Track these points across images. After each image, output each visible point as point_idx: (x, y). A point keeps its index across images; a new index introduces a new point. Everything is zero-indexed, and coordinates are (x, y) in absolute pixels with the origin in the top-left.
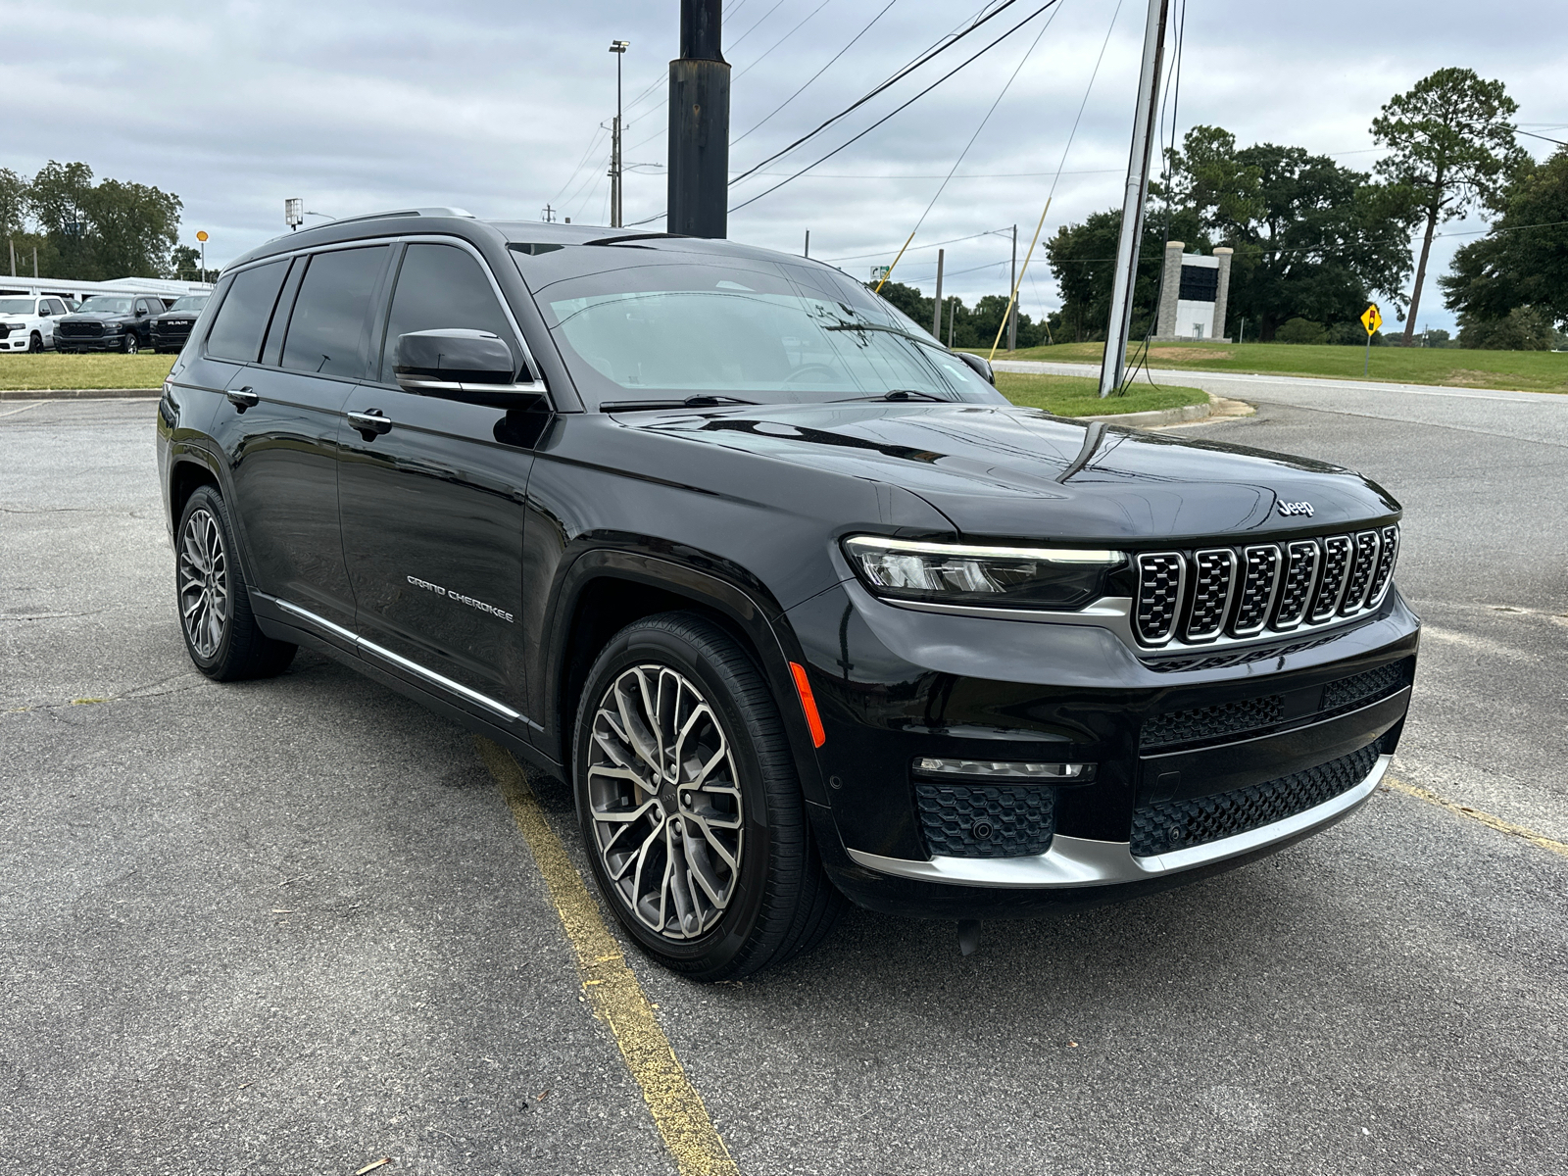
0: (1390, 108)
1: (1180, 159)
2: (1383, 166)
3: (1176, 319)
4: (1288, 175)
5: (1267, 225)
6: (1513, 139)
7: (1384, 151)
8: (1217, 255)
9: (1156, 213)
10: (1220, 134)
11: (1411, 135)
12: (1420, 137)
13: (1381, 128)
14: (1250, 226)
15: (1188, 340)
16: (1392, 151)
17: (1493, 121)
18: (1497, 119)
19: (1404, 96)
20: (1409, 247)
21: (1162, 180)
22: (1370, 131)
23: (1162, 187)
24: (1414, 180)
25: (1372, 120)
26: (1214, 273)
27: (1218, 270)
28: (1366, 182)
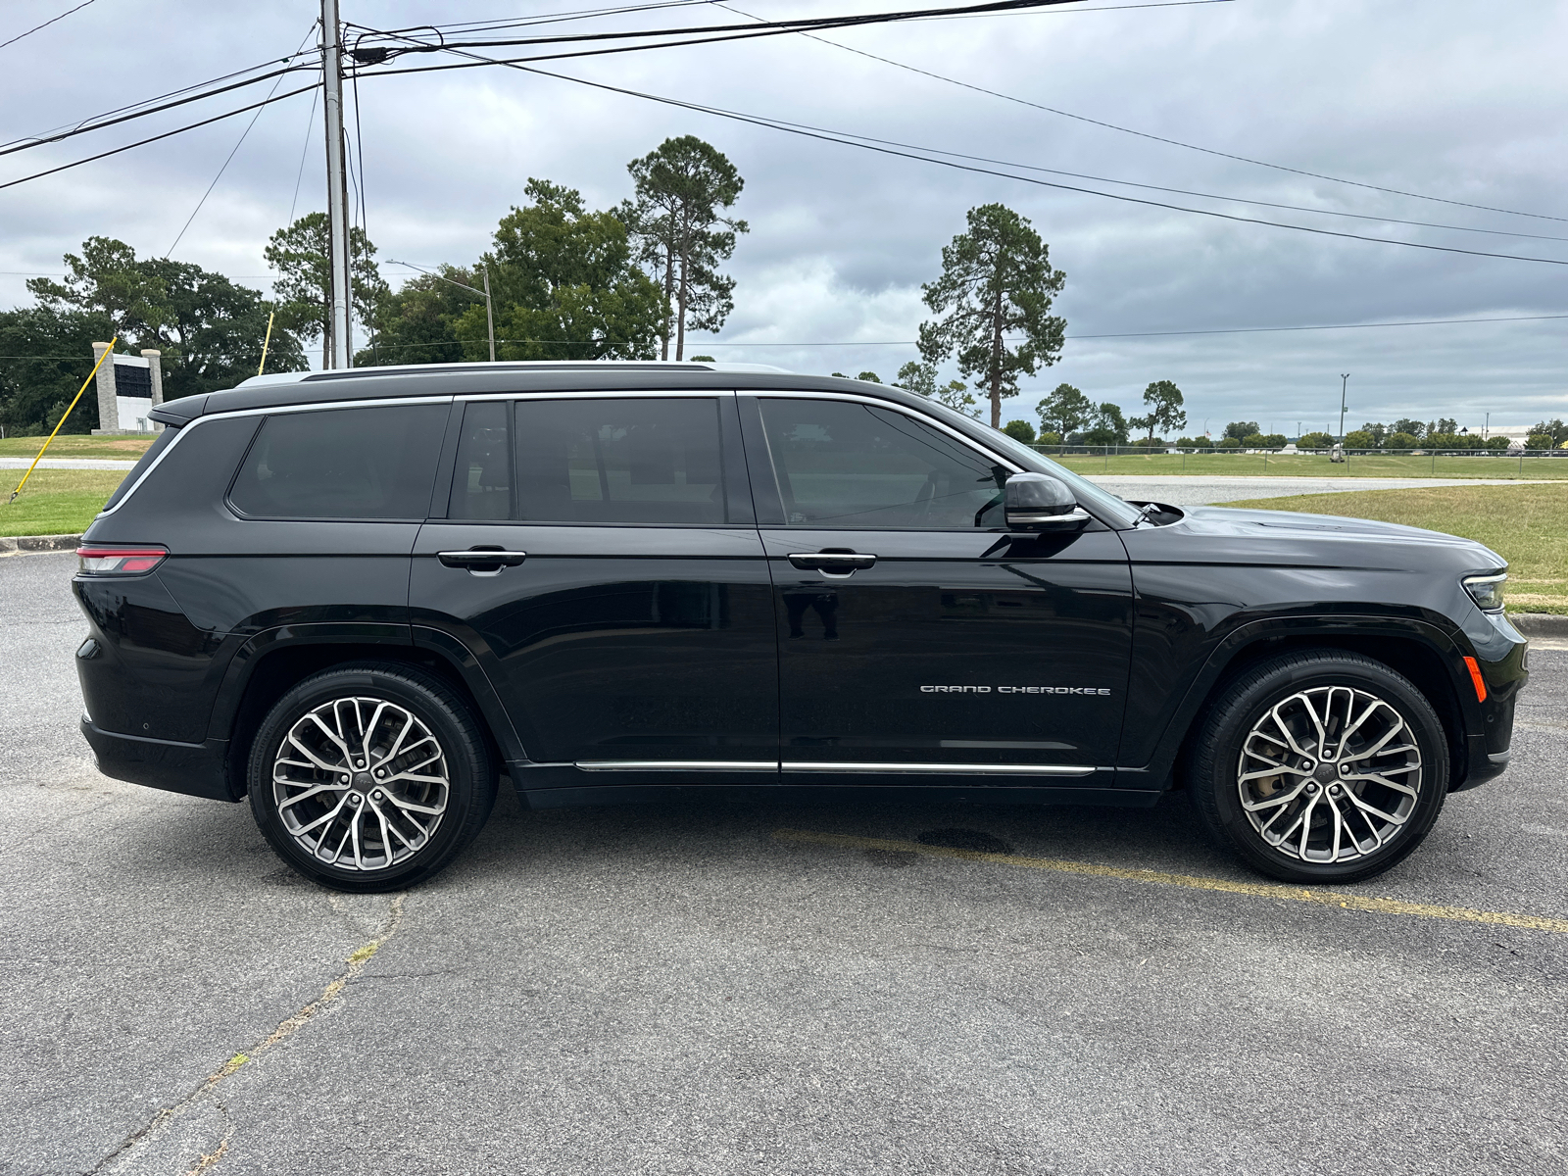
0: (277, 239)
1: (83, 265)
2: (280, 286)
3: (117, 414)
4: (187, 287)
5: (176, 330)
6: (377, 273)
7: (277, 274)
8: (146, 356)
9: (68, 314)
10: (118, 246)
11: (299, 263)
12: (306, 265)
13: (273, 255)
14: (161, 330)
15: (134, 433)
16: (284, 276)
17: (360, 258)
18: (362, 257)
19: (286, 231)
20: (303, 354)
21: (66, 284)
22: (265, 257)
23: (68, 290)
24: (308, 300)
25: (264, 248)
26: (146, 372)
27: (149, 369)
28: (259, 298)
